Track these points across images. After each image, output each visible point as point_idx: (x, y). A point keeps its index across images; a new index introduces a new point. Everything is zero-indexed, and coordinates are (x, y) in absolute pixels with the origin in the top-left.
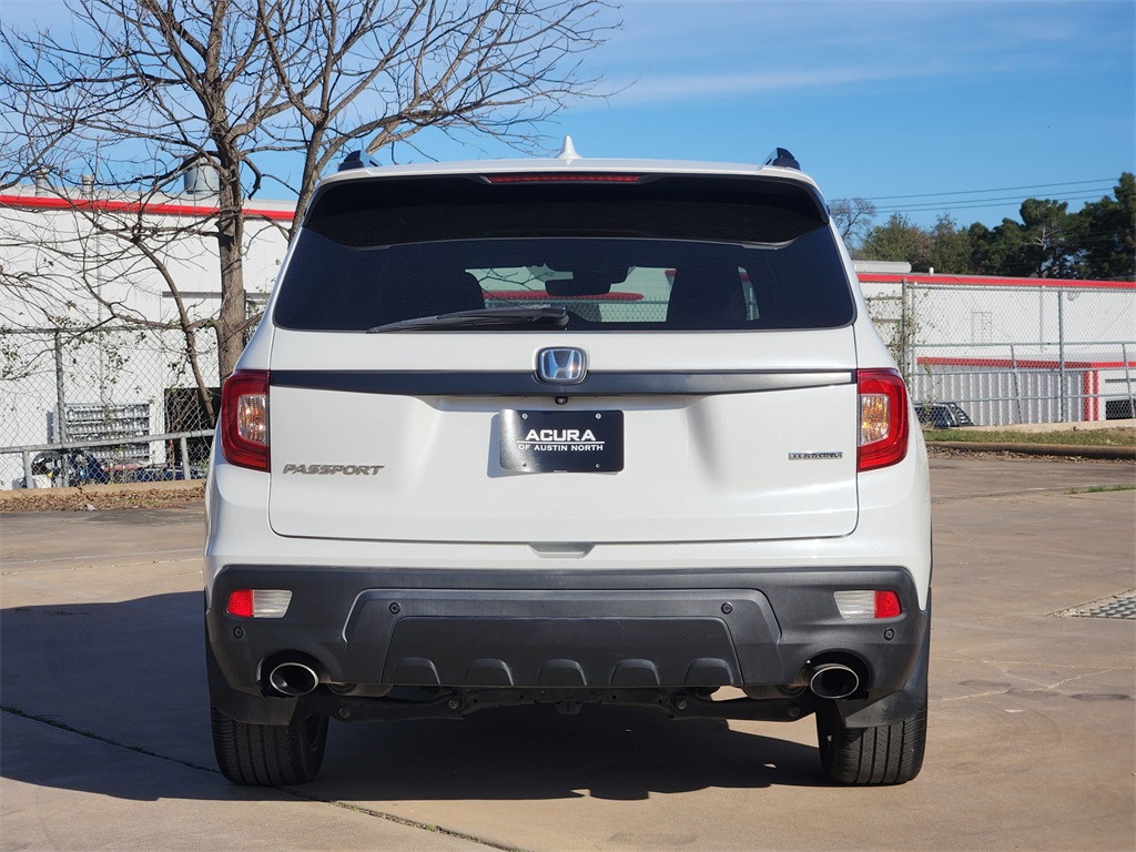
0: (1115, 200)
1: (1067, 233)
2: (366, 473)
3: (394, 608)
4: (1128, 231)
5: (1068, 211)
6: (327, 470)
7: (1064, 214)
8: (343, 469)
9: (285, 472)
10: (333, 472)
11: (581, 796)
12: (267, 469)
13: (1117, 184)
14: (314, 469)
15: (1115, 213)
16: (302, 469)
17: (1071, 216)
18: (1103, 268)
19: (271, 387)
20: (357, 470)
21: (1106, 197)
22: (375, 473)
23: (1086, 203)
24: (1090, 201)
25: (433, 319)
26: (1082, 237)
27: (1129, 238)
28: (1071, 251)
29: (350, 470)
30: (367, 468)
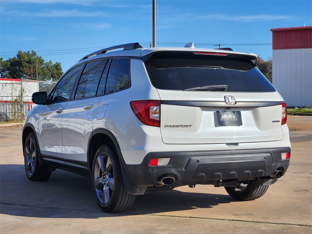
0: (17, 58)
1: (3, 66)
2: (188, 127)
3: (198, 161)
4: (21, 66)
5: (3, 60)
6: (177, 126)
7: (2, 61)
8: (182, 126)
9: (165, 127)
10: (179, 127)
11: (212, 207)
12: (159, 126)
13: (18, 54)
14: (173, 126)
15: (17, 61)
16: (170, 126)
17: (4, 62)
18: (15, 76)
19: (161, 104)
20: (185, 126)
21: (14, 57)
22: (190, 127)
23: (9, 58)
24: (10, 58)
25: (199, 88)
26: (8, 67)
27: (22, 68)
28: (4, 71)
29: (184, 126)
30: (188, 125)
